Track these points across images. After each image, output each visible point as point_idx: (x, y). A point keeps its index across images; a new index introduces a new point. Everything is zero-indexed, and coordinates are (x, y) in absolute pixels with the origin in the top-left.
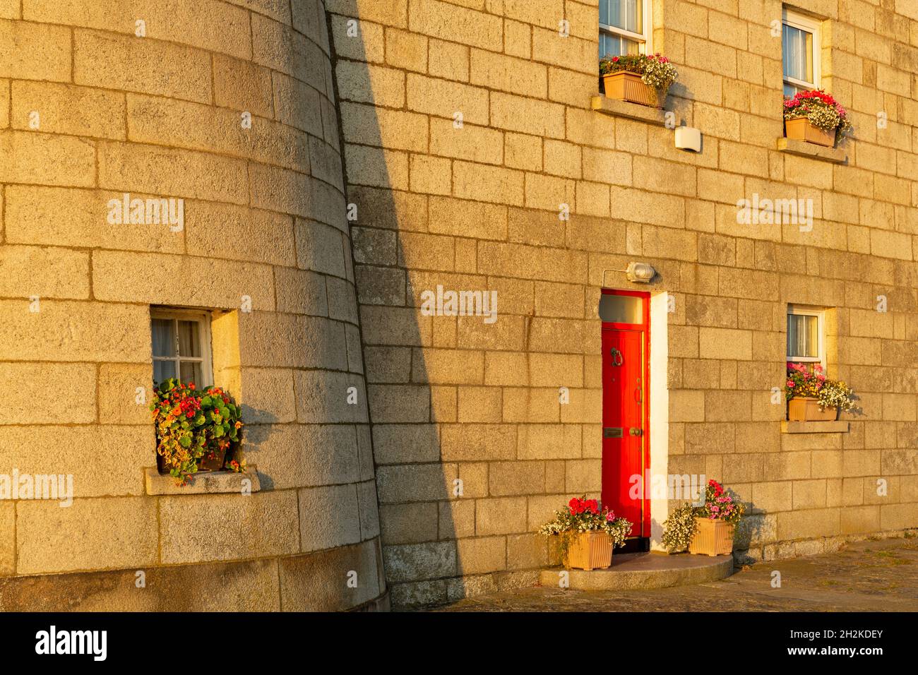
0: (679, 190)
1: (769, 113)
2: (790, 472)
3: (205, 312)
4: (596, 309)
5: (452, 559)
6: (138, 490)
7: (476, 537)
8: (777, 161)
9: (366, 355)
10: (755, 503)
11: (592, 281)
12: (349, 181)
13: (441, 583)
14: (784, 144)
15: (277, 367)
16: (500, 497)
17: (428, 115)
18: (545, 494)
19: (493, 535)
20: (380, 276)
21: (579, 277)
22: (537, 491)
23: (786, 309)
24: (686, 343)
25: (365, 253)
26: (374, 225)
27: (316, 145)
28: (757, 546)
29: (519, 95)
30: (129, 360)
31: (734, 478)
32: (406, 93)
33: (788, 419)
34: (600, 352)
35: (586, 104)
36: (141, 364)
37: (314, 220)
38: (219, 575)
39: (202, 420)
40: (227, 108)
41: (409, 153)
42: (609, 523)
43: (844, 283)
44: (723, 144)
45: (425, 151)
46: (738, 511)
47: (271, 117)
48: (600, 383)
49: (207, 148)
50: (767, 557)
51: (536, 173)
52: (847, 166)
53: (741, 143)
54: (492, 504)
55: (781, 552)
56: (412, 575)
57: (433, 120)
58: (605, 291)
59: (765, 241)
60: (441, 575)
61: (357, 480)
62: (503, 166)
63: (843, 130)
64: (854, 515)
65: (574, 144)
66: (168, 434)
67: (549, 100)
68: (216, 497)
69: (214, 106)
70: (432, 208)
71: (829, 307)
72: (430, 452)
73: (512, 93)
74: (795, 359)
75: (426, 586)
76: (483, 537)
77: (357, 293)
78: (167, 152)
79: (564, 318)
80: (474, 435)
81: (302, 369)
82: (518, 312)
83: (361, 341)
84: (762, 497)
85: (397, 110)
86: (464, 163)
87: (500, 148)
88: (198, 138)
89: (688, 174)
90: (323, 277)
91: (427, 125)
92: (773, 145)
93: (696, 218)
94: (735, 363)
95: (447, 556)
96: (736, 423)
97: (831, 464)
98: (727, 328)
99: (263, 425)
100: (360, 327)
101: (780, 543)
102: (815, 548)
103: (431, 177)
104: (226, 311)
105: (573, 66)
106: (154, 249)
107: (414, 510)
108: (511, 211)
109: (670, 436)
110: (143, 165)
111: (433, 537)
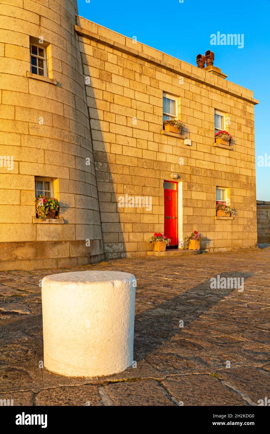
0: (186, 155)
1: (211, 136)
2: (217, 230)
3: (51, 179)
4: (162, 185)
5: (123, 247)
6: (31, 222)
7: (129, 242)
8: (213, 149)
9: (99, 194)
10: (207, 236)
11: (161, 178)
12: (94, 150)
13: (119, 253)
14: (215, 145)
15: (70, 193)
16: (136, 232)
17: (116, 134)
18: (148, 232)
19: (134, 242)
20: (102, 174)
21: (158, 177)
22: (146, 231)
23: (216, 187)
24: (188, 195)
25: (98, 168)
26: (101, 161)
27: (83, 139)
28: (208, 248)
29: (141, 130)
30: (29, 189)
31: (201, 230)
32: (109, 128)
33: (217, 216)
34: (164, 196)
35: (159, 132)
36: (32, 190)
37: (81, 157)
38: (52, 244)
39: (48, 205)
40: (57, 127)
41: (110, 143)
42: (165, 239)
43: (232, 181)
44: (198, 144)
45: (115, 143)
46: (201, 238)
47: (69, 130)
48: (163, 204)
49: (51, 137)
50: (211, 251)
51: (146, 149)
52: (233, 151)
53: (203, 144)
54: (134, 234)
55: (215, 250)
56: (111, 251)
57: (117, 135)
58: (165, 181)
59: (210, 169)
60: (119, 251)
61: (93, 224)
62: (136, 147)
63: (231, 141)
64: (235, 242)
65: (156, 142)
66: (39, 208)
67: (149, 131)
68: (52, 224)
69: (53, 127)
70: (117, 157)
71: (228, 187)
72: (116, 220)
73: (139, 129)
74: (219, 201)
75: (115, 254)
76: (131, 242)
77: (96, 179)
78: (40, 138)
79: (153, 187)
80: (129, 216)
81: (77, 194)
82: (141, 185)
83: (97, 190)
84: (209, 236)
85: (107, 132)
86: (125, 146)
87: (135, 143)
88: (48, 134)
89: (188, 151)
90: (84, 172)
91: (115, 136)
92: (212, 144)
93: (190, 163)
94: (201, 201)
95: (121, 247)
96: (202, 216)
97: (229, 228)
98: (199, 191)
99: (66, 207)
100: (97, 187)
101: (214, 248)
102: (225, 250)
103: (116, 150)
104: (56, 178)
105: (156, 123)
106: (36, 162)
107: (112, 234)
108: (139, 159)
109: (183, 219)
110: (33, 141)
111: (117, 242)
